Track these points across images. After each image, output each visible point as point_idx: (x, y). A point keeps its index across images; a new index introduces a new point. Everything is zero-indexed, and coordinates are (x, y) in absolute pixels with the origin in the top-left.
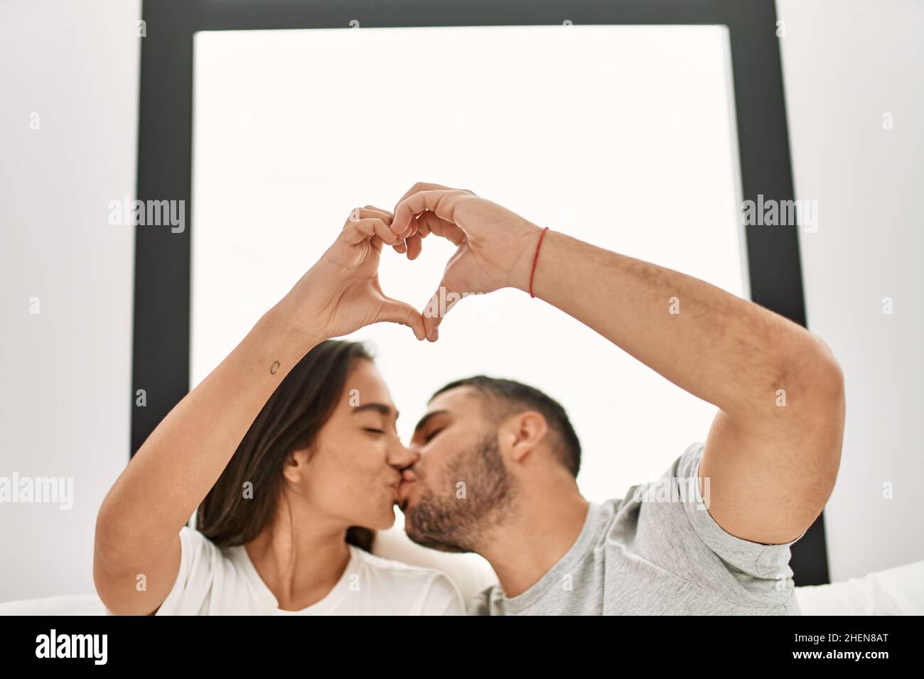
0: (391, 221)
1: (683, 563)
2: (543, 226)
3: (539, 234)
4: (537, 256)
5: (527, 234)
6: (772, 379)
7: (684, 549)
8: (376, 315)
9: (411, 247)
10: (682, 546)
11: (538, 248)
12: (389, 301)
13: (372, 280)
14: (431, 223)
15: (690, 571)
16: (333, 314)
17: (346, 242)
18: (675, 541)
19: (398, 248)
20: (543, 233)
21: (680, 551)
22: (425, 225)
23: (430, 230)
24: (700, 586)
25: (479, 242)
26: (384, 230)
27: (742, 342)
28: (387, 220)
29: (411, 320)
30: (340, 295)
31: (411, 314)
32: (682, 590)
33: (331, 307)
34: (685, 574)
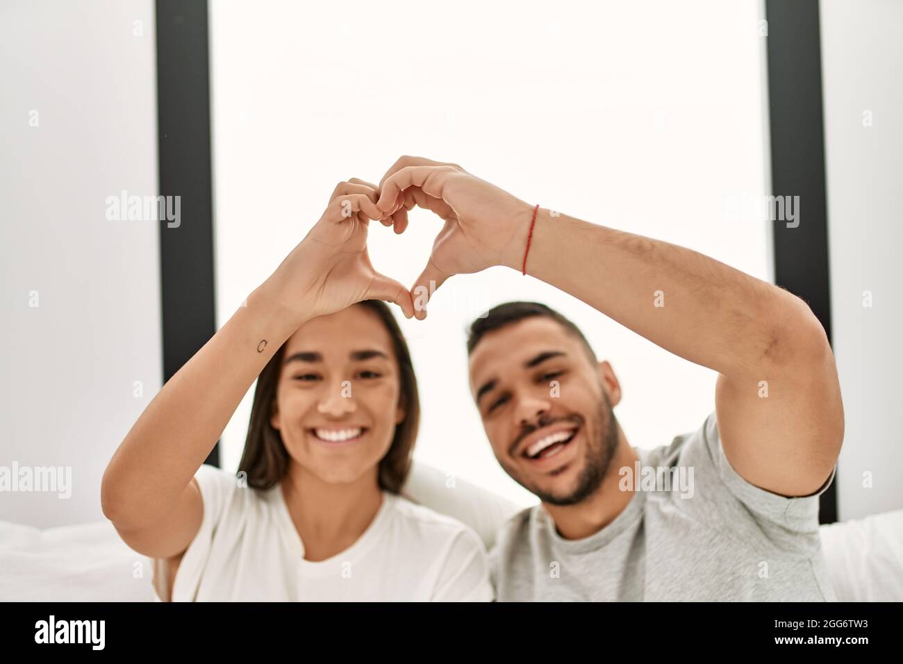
0: (377, 197)
1: (715, 517)
2: (534, 205)
3: (532, 213)
4: (530, 236)
5: (521, 213)
6: (765, 347)
7: (716, 503)
8: (364, 291)
9: (397, 221)
10: (714, 500)
11: (532, 228)
12: (377, 278)
13: (360, 255)
14: (416, 196)
15: (722, 523)
16: (321, 292)
17: (331, 221)
18: (708, 495)
19: (385, 222)
20: (535, 211)
21: (713, 505)
22: (410, 198)
23: (415, 202)
24: (730, 539)
25: (469, 222)
26: (369, 206)
27: (738, 314)
28: (372, 196)
29: (400, 298)
30: (328, 272)
31: (400, 292)
32: (714, 541)
33: (318, 286)
34: (717, 526)
